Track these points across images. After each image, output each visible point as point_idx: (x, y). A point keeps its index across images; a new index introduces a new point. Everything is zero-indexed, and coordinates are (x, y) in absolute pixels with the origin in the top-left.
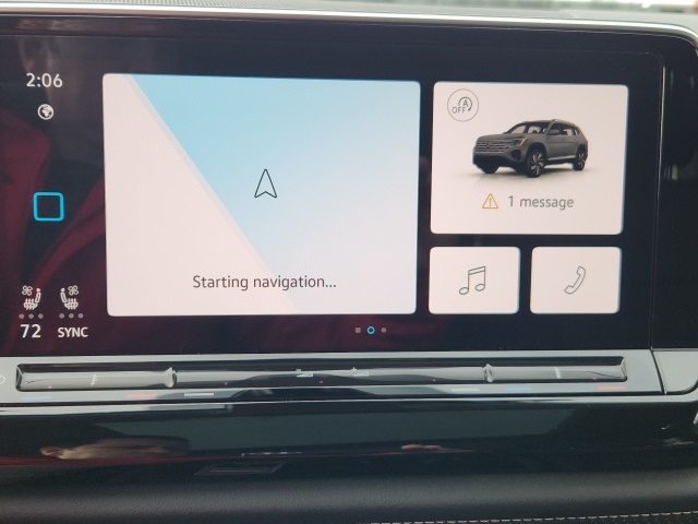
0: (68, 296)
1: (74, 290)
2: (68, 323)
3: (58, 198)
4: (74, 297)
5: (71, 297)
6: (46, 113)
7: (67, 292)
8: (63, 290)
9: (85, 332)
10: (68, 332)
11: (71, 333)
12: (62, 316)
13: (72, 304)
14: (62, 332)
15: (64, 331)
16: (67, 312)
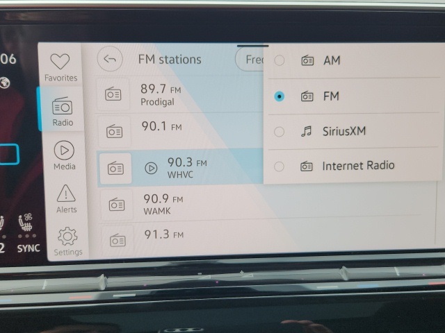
0: (24, 222)
1: (28, 217)
2: (25, 242)
3: (15, 147)
4: (28, 222)
5: (27, 222)
6: (5, 84)
7: (23, 218)
8: (20, 217)
9: (38, 248)
10: (25, 248)
11: (27, 249)
12: (20, 236)
13: (27, 227)
14: (21, 248)
15: (21, 247)
16: (24, 233)
